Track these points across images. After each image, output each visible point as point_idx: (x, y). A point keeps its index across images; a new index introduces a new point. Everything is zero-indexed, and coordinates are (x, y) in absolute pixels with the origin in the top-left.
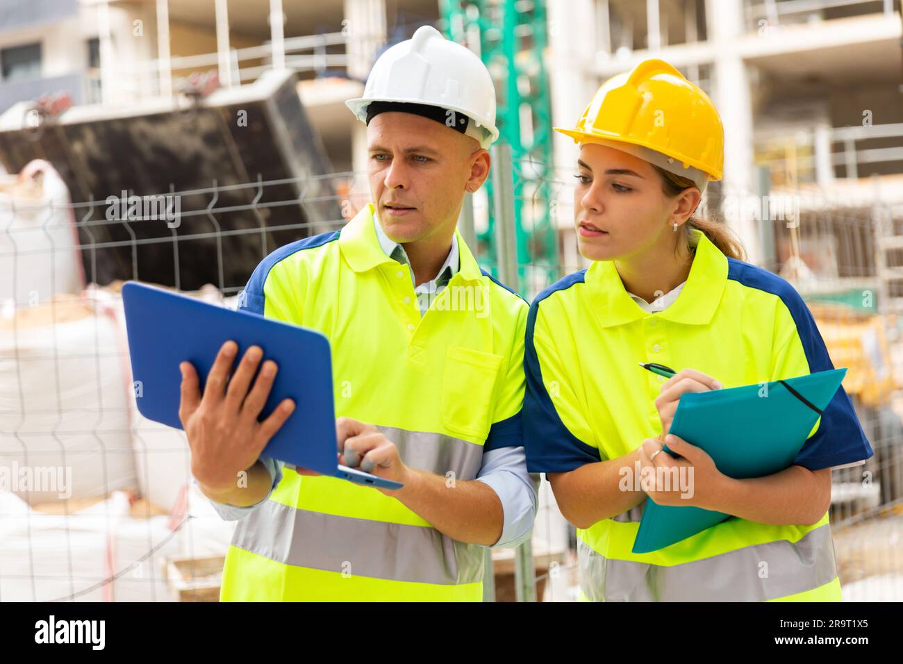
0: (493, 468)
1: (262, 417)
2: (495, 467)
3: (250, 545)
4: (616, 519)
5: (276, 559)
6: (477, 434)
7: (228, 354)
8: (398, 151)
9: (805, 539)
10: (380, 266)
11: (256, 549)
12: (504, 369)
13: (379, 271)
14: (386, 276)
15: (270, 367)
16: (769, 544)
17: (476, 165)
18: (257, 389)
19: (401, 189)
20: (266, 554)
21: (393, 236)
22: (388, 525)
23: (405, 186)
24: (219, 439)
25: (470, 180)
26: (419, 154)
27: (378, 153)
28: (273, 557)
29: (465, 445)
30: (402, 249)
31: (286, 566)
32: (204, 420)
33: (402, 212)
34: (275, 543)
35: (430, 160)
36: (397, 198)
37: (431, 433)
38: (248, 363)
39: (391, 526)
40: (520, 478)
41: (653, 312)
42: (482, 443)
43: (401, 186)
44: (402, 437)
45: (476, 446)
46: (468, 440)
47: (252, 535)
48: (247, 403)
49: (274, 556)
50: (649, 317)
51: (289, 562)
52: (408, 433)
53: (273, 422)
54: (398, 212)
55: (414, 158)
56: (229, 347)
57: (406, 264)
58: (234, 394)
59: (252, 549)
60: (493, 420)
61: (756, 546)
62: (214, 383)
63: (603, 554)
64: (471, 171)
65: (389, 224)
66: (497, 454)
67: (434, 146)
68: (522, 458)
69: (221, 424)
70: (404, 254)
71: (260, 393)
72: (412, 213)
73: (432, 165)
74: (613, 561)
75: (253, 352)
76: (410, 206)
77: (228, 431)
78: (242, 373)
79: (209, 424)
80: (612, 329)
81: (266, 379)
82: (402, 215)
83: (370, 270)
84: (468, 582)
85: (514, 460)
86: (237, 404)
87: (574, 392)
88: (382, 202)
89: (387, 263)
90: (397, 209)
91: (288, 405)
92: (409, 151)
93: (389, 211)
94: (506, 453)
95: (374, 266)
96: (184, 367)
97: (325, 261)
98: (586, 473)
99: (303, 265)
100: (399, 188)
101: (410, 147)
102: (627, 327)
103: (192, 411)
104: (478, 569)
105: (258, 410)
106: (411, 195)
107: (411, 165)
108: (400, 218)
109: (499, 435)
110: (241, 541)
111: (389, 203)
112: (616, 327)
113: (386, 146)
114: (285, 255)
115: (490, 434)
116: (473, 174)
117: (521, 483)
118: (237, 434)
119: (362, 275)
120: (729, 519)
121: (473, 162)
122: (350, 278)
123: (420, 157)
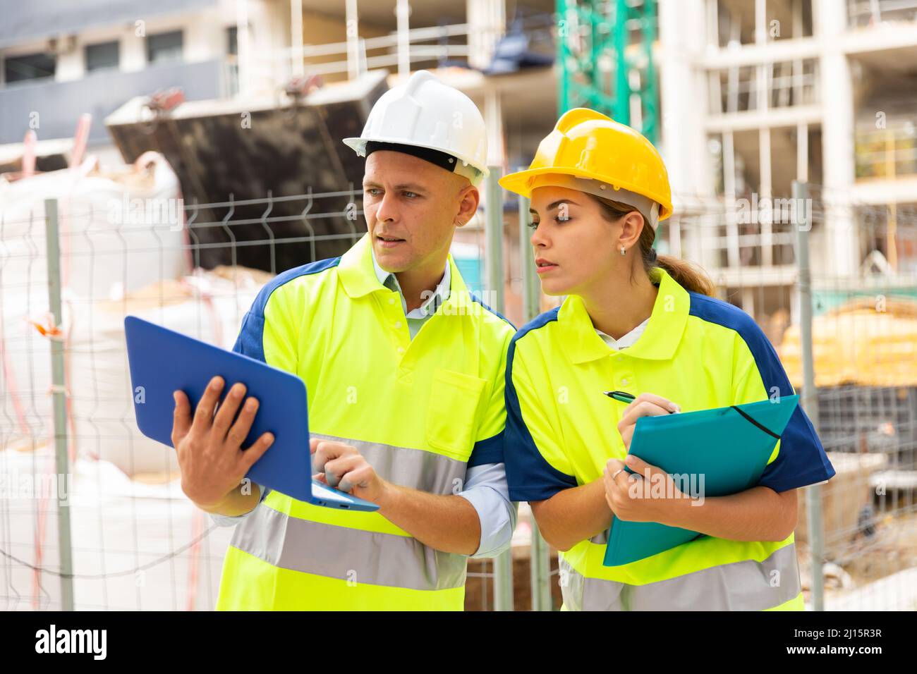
0: (476, 483)
1: (245, 446)
2: (477, 483)
3: (246, 546)
4: (593, 540)
5: (269, 561)
6: (460, 451)
7: (215, 388)
8: (390, 187)
9: (771, 559)
10: (374, 292)
11: (252, 550)
12: (489, 391)
13: (373, 297)
14: (380, 302)
15: (252, 403)
16: (735, 564)
17: (464, 200)
18: (240, 422)
19: (392, 223)
20: (260, 556)
21: (385, 266)
22: (373, 534)
23: (395, 220)
24: (205, 463)
25: (459, 214)
26: (408, 190)
27: (372, 188)
28: (266, 559)
29: (449, 461)
30: (394, 277)
31: (277, 569)
32: (192, 446)
33: (392, 244)
34: (268, 547)
35: (418, 196)
36: (388, 230)
37: (416, 450)
38: (233, 398)
39: (376, 535)
40: (500, 494)
41: (620, 349)
42: (466, 460)
43: (391, 220)
44: (390, 453)
45: (459, 462)
46: (451, 457)
47: (248, 537)
48: (231, 434)
49: (268, 559)
50: (617, 353)
51: (280, 565)
52: (395, 449)
53: (254, 452)
54: (388, 244)
55: (403, 193)
56: (216, 382)
57: (397, 292)
58: (219, 425)
59: (248, 550)
60: (477, 438)
61: (724, 566)
62: (203, 413)
63: (581, 573)
64: (459, 207)
65: (381, 254)
66: (479, 470)
67: (422, 183)
68: (502, 474)
69: (207, 451)
70: (396, 283)
71: (242, 426)
72: (401, 245)
73: (420, 200)
74: (590, 580)
75: (238, 389)
76: (401, 238)
77: (213, 458)
78: (227, 407)
79: (196, 451)
80: (583, 365)
81: (249, 414)
82: (393, 246)
83: (364, 296)
84: (448, 587)
85: (496, 476)
86: (222, 434)
87: (550, 424)
88: (375, 235)
89: (381, 290)
90: (388, 241)
91: (267, 438)
92: (399, 187)
93: (380, 243)
94: (488, 470)
95: (369, 292)
96: (178, 395)
97: (323, 286)
98: (563, 499)
99: (302, 290)
100: (389, 222)
101: (399, 184)
102: (597, 363)
103: (183, 436)
104: (459, 576)
105: (240, 441)
106: (401, 227)
107: (401, 200)
108: (391, 250)
109: (482, 453)
110: (239, 542)
111: (381, 234)
112: (586, 363)
113: (378, 182)
114: (286, 280)
115: (474, 452)
116: (461, 209)
117: (500, 498)
118: (221, 461)
119: (358, 300)
120: (699, 537)
121: (462, 198)
122: (346, 303)
123: (408, 193)
